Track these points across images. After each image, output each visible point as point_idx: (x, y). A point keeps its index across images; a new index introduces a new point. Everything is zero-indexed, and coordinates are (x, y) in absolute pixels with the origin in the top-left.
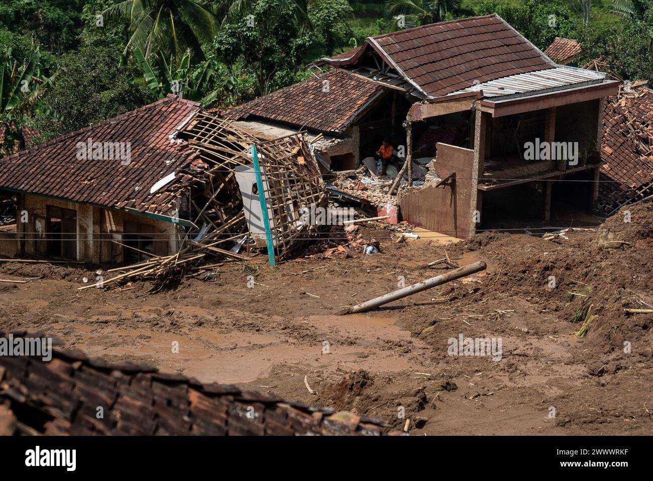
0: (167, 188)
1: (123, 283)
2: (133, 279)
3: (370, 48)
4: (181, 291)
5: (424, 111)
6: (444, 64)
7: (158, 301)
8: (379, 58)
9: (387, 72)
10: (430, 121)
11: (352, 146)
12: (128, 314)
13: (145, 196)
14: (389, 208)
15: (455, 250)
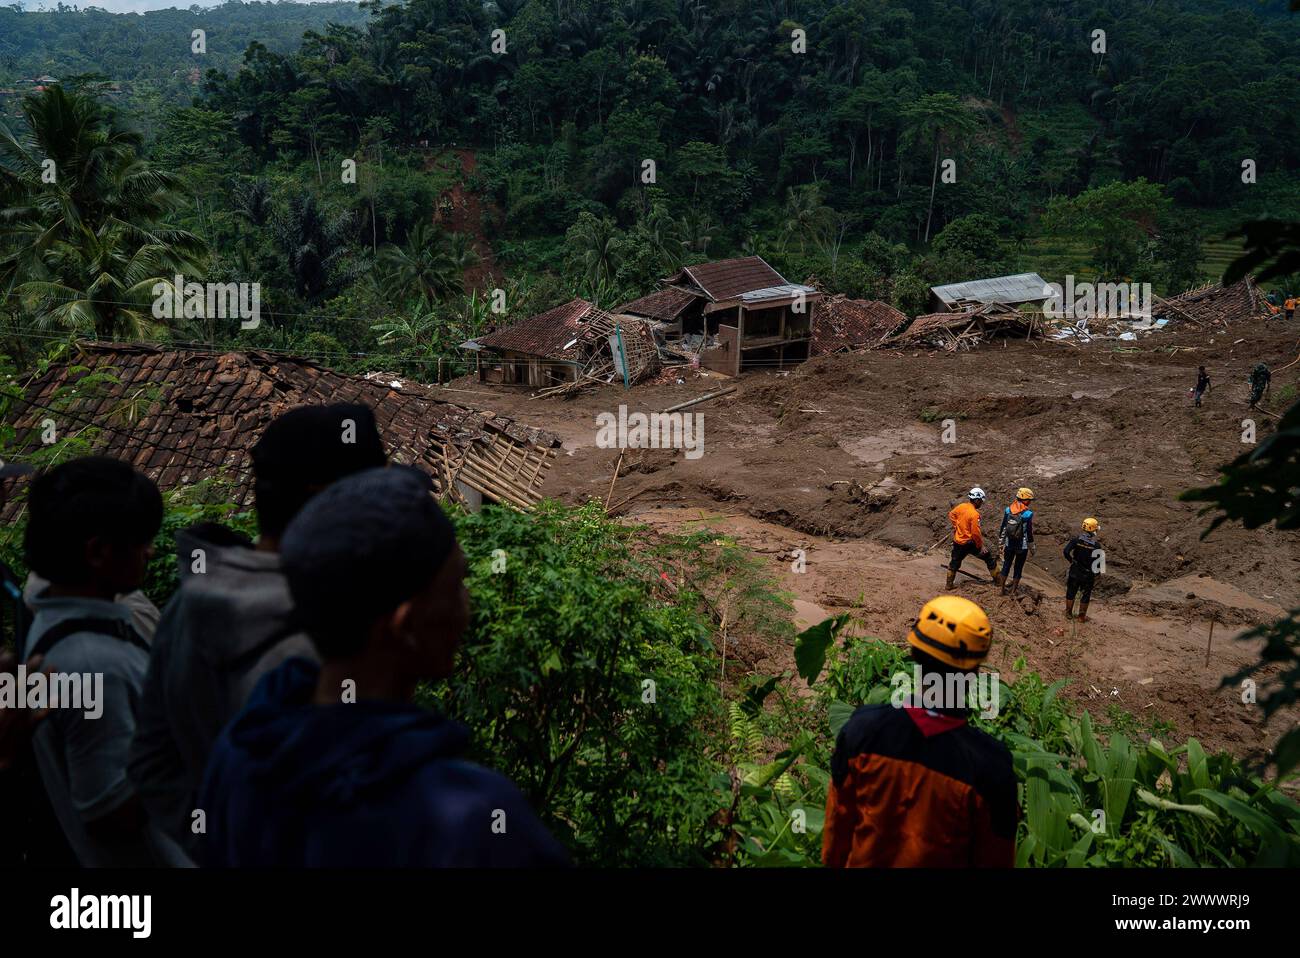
0: (572, 347)
1: (550, 396)
2: (556, 394)
3: (685, 275)
4: (577, 401)
5: (713, 308)
6: (726, 282)
7: (565, 406)
8: (691, 279)
9: (694, 286)
10: (717, 313)
11: (678, 326)
12: (549, 412)
13: (561, 351)
14: (695, 359)
15: (725, 383)
